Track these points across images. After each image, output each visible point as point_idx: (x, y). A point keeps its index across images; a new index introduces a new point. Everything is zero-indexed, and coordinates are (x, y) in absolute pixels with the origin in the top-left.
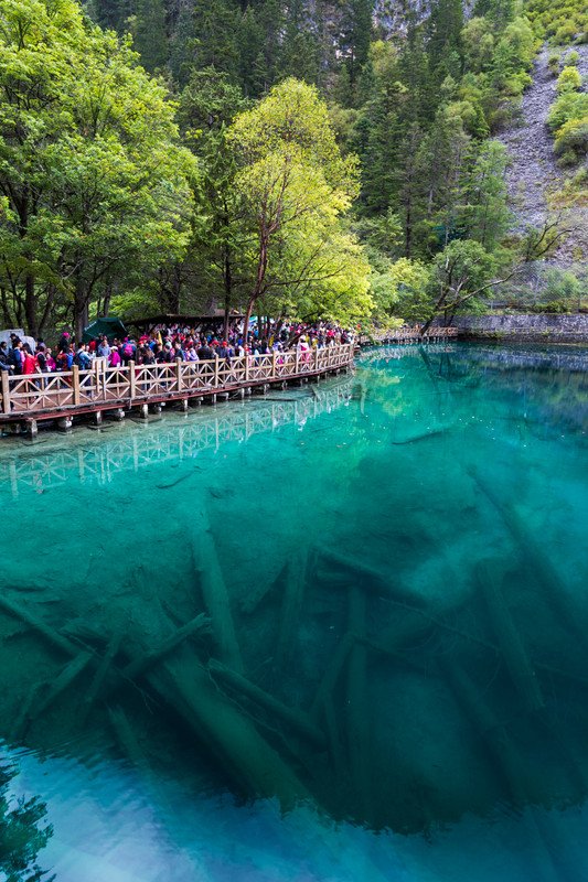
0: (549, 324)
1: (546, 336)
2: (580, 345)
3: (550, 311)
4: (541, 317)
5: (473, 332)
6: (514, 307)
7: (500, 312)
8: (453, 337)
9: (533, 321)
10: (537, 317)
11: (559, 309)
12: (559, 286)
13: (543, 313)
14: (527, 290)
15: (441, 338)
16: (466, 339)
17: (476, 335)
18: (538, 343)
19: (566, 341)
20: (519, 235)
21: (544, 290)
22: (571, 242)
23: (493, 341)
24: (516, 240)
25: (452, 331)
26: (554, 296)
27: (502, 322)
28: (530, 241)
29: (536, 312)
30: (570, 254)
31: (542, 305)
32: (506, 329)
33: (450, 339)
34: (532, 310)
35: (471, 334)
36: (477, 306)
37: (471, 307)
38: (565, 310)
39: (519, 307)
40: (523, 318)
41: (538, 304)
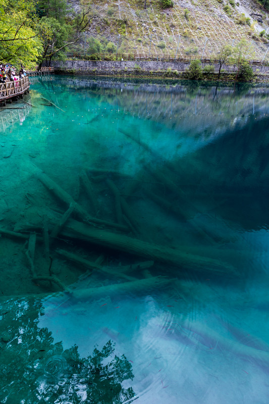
0: (93, 66)
1: (94, 72)
2: (108, 76)
3: (93, 59)
4: (89, 62)
5: (61, 69)
6: (77, 57)
7: (71, 59)
8: (52, 72)
9: (86, 64)
10: (88, 62)
11: (96, 58)
12: (94, 47)
13: (90, 60)
14: (80, 48)
15: (47, 73)
16: (58, 73)
17: (63, 71)
18: (92, 75)
19: (103, 74)
20: (70, 16)
21: (87, 48)
22: (94, 23)
23: (71, 74)
24: (69, 19)
25: (52, 69)
26: (92, 51)
27: (73, 64)
28: (77, 21)
29: (87, 59)
30: (95, 30)
31: (89, 56)
32: (75, 68)
33: (52, 73)
34: (85, 59)
35: (61, 71)
36: (62, 55)
37: (59, 56)
38: (99, 59)
39: (78, 57)
40: (82, 62)
41: (87, 55)
